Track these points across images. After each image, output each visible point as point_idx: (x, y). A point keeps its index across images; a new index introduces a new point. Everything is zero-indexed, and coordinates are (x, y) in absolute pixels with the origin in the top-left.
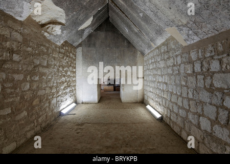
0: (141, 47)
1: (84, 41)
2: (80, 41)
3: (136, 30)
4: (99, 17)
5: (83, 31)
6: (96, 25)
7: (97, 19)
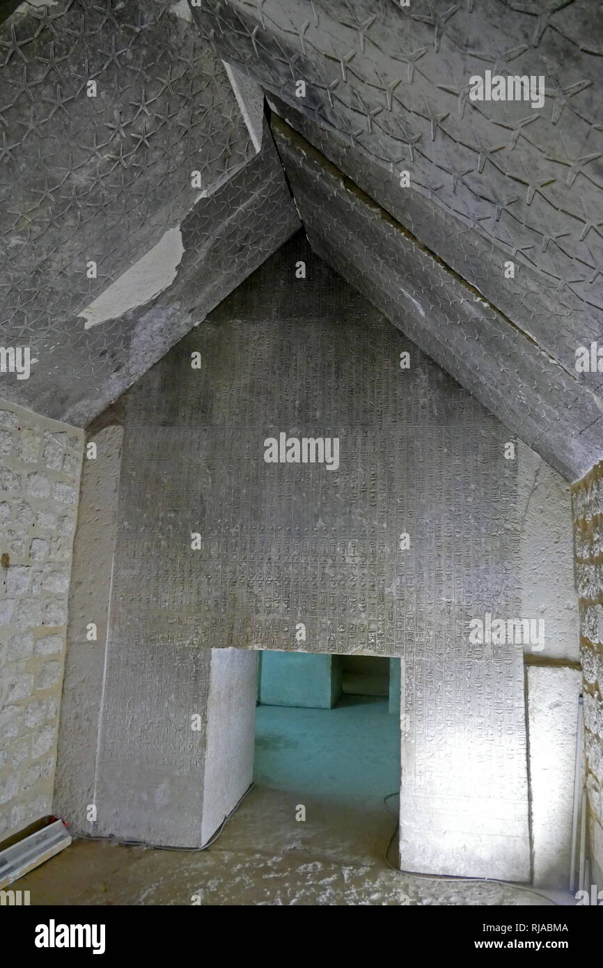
0: (538, 419)
1: (141, 385)
2: (114, 387)
3: (471, 307)
4: (232, 233)
5: (123, 328)
6: (219, 280)
7: (214, 250)
